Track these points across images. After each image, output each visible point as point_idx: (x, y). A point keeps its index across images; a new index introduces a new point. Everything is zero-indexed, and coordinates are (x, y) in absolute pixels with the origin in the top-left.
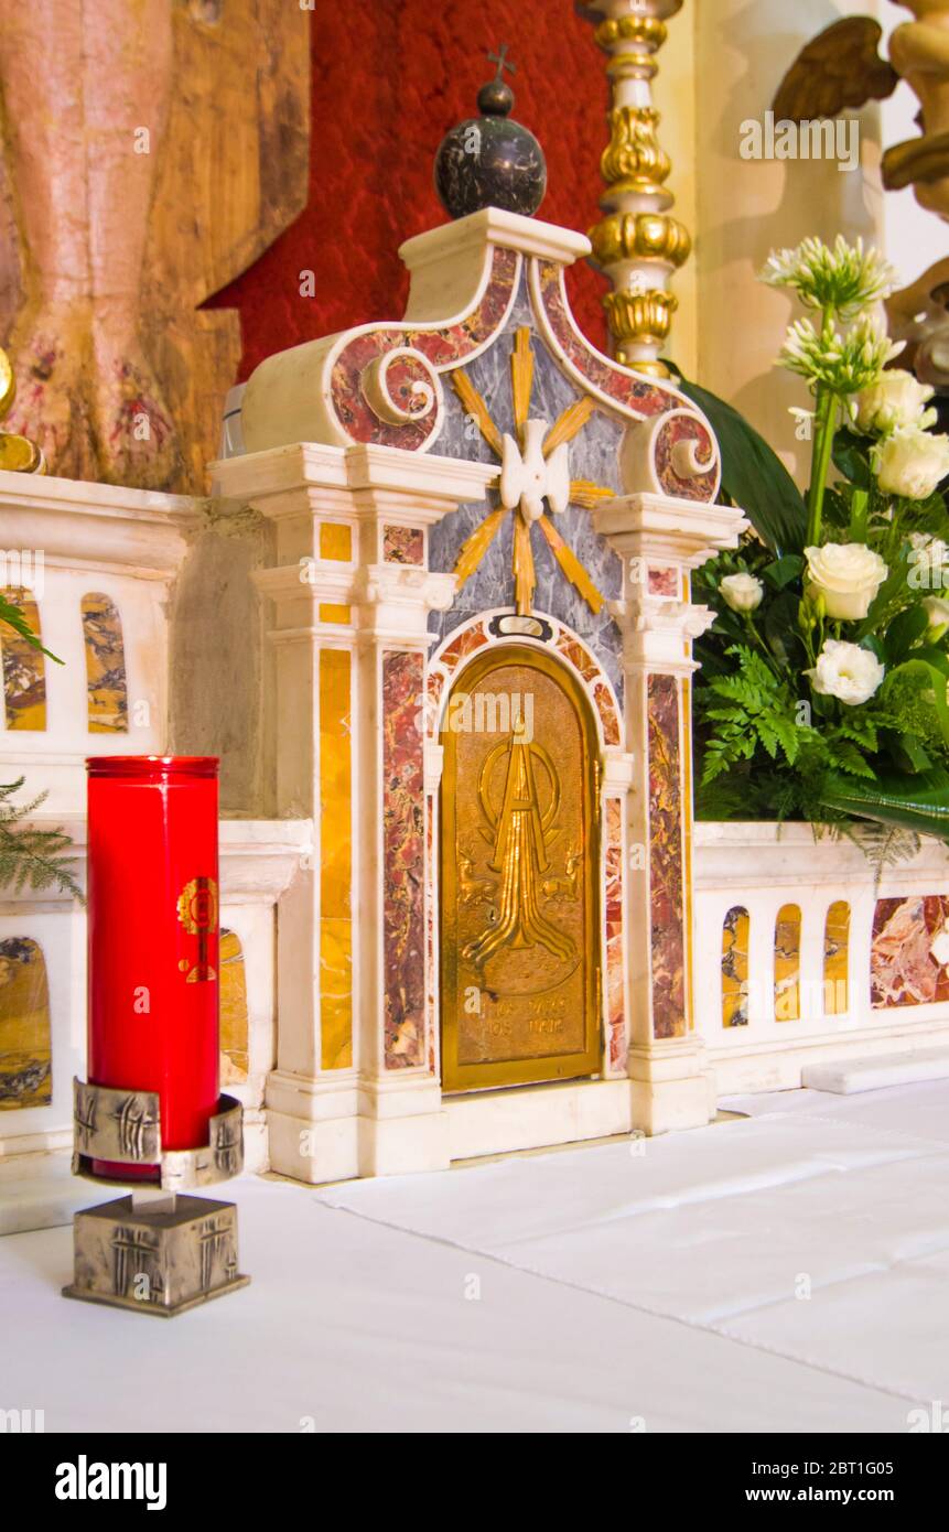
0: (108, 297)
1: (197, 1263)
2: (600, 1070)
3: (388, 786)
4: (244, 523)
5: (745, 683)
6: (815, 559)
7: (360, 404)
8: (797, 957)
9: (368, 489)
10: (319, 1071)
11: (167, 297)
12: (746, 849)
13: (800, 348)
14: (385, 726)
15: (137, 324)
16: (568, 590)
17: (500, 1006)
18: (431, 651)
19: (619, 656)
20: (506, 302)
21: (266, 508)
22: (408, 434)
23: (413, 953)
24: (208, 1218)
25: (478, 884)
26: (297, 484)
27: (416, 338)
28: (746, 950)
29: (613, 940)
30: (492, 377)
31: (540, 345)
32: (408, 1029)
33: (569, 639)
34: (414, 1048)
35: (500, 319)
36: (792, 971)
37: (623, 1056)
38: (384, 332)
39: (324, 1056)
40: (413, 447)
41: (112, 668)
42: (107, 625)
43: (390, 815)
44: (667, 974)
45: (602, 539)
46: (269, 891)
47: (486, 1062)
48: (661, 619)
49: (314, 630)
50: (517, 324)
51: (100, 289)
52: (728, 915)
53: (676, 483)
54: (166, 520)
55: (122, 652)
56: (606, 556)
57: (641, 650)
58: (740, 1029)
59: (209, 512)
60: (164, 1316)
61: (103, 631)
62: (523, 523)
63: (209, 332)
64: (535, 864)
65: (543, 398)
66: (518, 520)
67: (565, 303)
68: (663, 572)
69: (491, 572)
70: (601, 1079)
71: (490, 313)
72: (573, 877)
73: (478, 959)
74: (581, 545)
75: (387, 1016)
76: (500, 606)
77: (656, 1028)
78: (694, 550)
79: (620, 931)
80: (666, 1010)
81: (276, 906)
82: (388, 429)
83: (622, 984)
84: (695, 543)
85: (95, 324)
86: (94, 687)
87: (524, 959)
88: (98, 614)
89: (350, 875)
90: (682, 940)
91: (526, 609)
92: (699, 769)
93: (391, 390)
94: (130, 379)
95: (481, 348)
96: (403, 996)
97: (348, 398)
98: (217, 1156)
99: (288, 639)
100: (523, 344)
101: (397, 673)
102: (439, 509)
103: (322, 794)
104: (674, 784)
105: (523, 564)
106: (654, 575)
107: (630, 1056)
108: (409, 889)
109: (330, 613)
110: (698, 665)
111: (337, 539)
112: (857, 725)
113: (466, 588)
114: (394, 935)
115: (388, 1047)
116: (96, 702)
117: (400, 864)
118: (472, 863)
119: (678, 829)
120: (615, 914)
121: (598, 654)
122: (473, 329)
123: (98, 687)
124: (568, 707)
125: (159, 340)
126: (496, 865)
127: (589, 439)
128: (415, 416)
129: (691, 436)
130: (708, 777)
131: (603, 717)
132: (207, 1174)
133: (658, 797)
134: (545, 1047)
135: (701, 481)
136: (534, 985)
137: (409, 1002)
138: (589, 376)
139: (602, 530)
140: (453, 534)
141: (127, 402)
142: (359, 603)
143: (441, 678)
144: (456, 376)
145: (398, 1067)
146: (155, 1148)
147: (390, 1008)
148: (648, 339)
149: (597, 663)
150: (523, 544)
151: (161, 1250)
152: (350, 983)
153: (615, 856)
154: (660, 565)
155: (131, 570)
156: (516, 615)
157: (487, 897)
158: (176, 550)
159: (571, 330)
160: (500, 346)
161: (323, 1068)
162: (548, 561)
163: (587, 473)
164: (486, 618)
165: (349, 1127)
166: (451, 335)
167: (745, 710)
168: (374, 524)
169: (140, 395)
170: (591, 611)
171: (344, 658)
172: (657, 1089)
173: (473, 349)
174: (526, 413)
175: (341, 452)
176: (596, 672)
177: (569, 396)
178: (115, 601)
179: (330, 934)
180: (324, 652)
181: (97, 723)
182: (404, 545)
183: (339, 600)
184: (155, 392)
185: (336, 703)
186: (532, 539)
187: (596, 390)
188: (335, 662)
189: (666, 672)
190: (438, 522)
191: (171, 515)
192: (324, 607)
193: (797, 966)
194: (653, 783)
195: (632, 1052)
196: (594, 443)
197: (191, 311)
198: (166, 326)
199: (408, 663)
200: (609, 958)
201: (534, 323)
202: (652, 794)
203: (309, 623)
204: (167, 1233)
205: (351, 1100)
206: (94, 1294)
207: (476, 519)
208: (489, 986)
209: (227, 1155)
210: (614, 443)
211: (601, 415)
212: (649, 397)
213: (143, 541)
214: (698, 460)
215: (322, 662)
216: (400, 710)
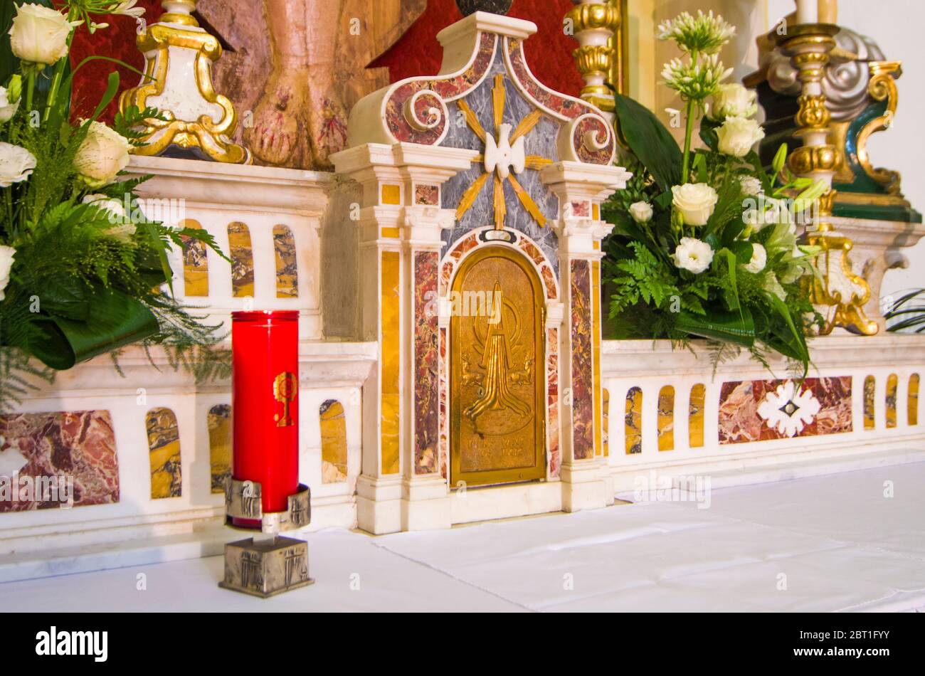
0: (316, 65)
1: (283, 571)
2: (545, 476)
3: (418, 324)
4: (352, 186)
5: (637, 263)
6: (678, 193)
7: (402, 121)
8: (672, 416)
9: (406, 166)
10: (380, 475)
11: (350, 63)
12: (635, 355)
13: (672, 75)
14: (416, 291)
15: (332, 79)
16: (525, 215)
17: (485, 441)
18: (444, 251)
19: (556, 250)
20: (489, 61)
21: (358, 177)
22: (427, 136)
23: (432, 412)
24: (290, 548)
25: (473, 375)
26: (367, 165)
27: (436, 84)
28: (640, 411)
29: (552, 406)
30: (481, 103)
31: (509, 83)
32: (428, 453)
33: (526, 242)
34: (432, 463)
35: (485, 71)
36: (669, 423)
37: (558, 469)
38: (417, 82)
39: (383, 467)
40: (430, 143)
41: (289, 263)
42: (287, 241)
43: (419, 339)
44: (583, 424)
45: (546, 186)
46: (358, 380)
47: (477, 471)
48: (578, 229)
49: (379, 241)
50: (496, 73)
51: (312, 61)
52: (629, 392)
53: (587, 155)
54: (314, 185)
55: (295, 255)
56: (548, 196)
57: (567, 247)
58: (636, 455)
59: (337, 180)
60: (263, 597)
61: (285, 244)
62: (499, 180)
63: (372, 80)
64: (506, 365)
65: (511, 112)
66: (496, 178)
67: (523, 60)
68: (580, 203)
69: (480, 207)
70: (545, 481)
71: (479, 67)
72: (529, 371)
73: (472, 416)
74: (534, 189)
75: (416, 446)
76: (485, 225)
77: (575, 453)
78: (598, 191)
79: (556, 400)
80: (582, 443)
81: (362, 388)
82: (417, 134)
83: (558, 430)
84: (600, 187)
85: (310, 80)
86: (280, 274)
87: (499, 415)
88: (282, 237)
89: (398, 371)
90: (591, 405)
91: (500, 226)
92: (605, 311)
93: (416, 113)
94: (329, 108)
95: (474, 87)
96: (426, 435)
97: (395, 118)
98: (292, 516)
99: (368, 246)
100: (499, 84)
101: (423, 263)
102: (447, 175)
103: (383, 328)
104: (587, 320)
105: (499, 202)
106: (575, 205)
107: (562, 469)
108: (429, 378)
109: (387, 232)
110: (604, 254)
111: (392, 194)
112: (699, 285)
113: (466, 216)
114: (420, 403)
115: (417, 463)
116: (281, 281)
117: (424, 364)
118: (469, 364)
119: (589, 344)
120: (553, 391)
121: (544, 250)
122: (469, 77)
123: (282, 274)
124: (526, 279)
125: (345, 86)
126: (482, 365)
127: (539, 132)
128: (430, 126)
129: (595, 128)
130: (612, 315)
131: (547, 284)
132: (286, 525)
133: (577, 327)
134: (512, 464)
135: (603, 153)
136: (505, 429)
137: (429, 438)
138: (537, 99)
139: (545, 182)
140: (459, 188)
141: (327, 120)
142: (402, 227)
143: (451, 265)
144: (460, 103)
145: (423, 473)
146: (259, 511)
147: (418, 442)
148: (597, 73)
149: (543, 254)
150: (499, 192)
151: (262, 564)
152: (398, 429)
153: (554, 359)
154: (579, 200)
155: (300, 212)
156: (495, 230)
157: (478, 382)
158: (322, 201)
159: (527, 74)
160: (486, 85)
161: (383, 473)
162: (514, 200)
163: (538, 152)
164: (478, 232)
165: (396, 505)
166: (456, 81)
167: (634, 278)
168: (411, 184)
169: (334, 116)
170: (539, 226)
171: (396, 256)
172: (573, 487)
173: (469, 88)
174: (500, 120)
175: (389, 147)
176: (543, 259)
177: (527, 110)
178: (291, 229)
179: (387, 402)
180: (384, 253)
181: (281, 292)
182: (427, 195)
183: (392, 225)
184: (342, 114)
185: (391, 280)
186: (504, 188)
187: (541, 106)
188: (390, 258)
189: (582, 258)
190: (446, 182)
191: (317, 182)
192: (384, 230)
193: (672, 421)
194: (574, 319)
195: (563, 467)
196: (541, 135)
197: (362, 70)
198: (349, 78)
199: (429, 258)
200: (550, 415)
201: (506, 72)
202: (573, 325)
203: (376, 238)
204: (266, 555)
205: (398, 491)
206: (233, 586)
207: (471, 178)
208: (479, 430)
209: (298, 515)
210: (554, 134)
211: (545, 119)
212: (573, 108)
213: (303, 196)
214: (598, 142)
215: (383, 259)
216: (425, 283)
